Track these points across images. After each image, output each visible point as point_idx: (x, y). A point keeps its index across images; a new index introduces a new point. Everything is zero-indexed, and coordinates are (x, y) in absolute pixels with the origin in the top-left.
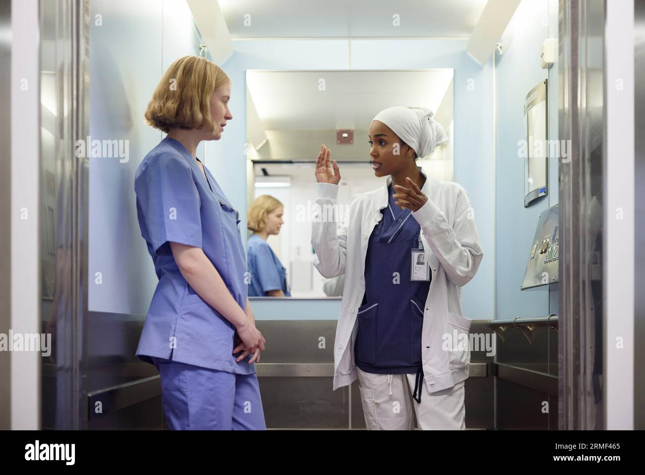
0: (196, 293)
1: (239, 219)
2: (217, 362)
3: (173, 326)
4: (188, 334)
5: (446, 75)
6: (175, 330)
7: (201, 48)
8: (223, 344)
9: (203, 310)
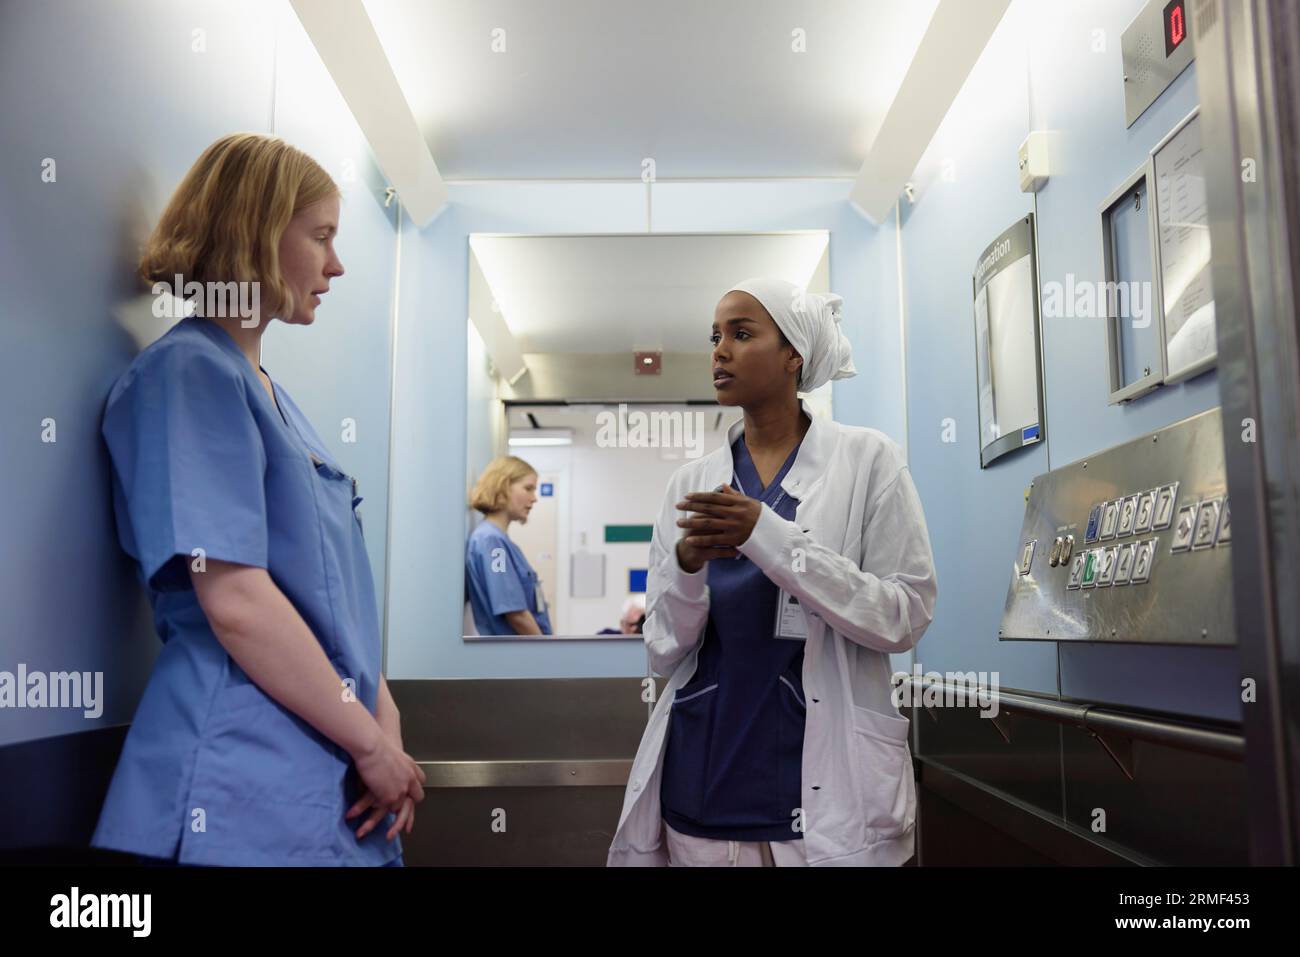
0: (250, 681)
1: (359, 494)
2: (300, 853)
3: (186, 770)
4: (226, 788)
5: (815, 242)
6: (190, 780)
7: (388, 195)
8: (316, 805)
9: (268, 721)
